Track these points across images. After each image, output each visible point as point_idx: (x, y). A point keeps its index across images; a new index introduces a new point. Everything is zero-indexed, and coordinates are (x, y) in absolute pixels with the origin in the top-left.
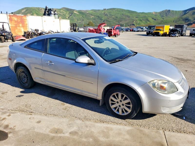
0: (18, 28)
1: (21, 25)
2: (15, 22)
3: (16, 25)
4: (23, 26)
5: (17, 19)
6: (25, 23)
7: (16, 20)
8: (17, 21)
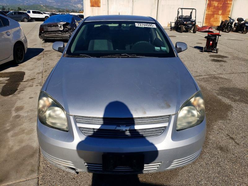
0: (215, 16)
1: (220, 12)
2: (215, 7)
3: (213, 12)
4: (223, 14)
5: (218, 4)
6: (227, 10)
7: (216, 5)
8: (218, 6)
